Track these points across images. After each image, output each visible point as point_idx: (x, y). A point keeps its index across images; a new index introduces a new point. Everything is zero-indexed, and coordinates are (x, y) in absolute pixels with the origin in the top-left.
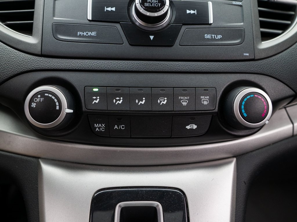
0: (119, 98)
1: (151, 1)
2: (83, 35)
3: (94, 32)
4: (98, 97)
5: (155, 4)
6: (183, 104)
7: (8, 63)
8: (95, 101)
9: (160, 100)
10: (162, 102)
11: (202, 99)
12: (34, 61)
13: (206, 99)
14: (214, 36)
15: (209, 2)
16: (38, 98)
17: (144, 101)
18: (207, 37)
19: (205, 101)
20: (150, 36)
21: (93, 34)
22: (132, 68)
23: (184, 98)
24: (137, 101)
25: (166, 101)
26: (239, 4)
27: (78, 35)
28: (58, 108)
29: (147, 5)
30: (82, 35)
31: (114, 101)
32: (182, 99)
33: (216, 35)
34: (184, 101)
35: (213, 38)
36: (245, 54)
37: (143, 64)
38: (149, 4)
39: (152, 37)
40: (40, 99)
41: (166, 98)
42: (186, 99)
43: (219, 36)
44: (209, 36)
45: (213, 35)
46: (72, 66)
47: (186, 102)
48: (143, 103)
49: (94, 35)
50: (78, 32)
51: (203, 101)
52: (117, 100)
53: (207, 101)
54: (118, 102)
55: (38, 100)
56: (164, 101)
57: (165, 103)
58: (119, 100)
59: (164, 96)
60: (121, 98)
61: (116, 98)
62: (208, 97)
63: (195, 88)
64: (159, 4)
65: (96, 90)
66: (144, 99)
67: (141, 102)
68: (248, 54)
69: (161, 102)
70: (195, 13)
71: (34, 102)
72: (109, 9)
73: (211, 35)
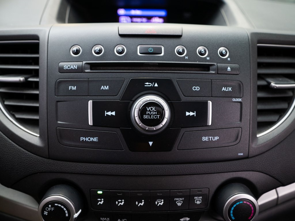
0: (121, 201)
1: (150, 113)
2: (86, 140)
3: (96, 138)
4: (102, 199)
5: (154, 116)
6: (178, 204)
7: (20, 164)
8: (100, 202)
9: (157, 202)
10: (160, 204)
11: (195, 199)
12: (43, 163)
13: (199, 199)
14: (212, 138)
15: (208, 101)
16: (49, 207)
17: (143, 203)
18: (204, 140)
19: (198, 201)
20: (149, 142)
21: (95, 139)
22: (132, 173)
23: (179, 199)
24: (137, 203)
25: (163, 202)
26: (239, 101)
27: (81, 140)
28: (67, 215)
29: (145, 117)
30: (84, 140)
31: (117, 203)
32: (177, 201)
33: (213, 137)
34: (179, 202)
35: (210, 140)
36: (239, 154)
37: (142, 169)
38: (148, 116)
39: (151, 143)
40: (51, 209)
41: (163, 200)
42: (181, 200)
43: (216, 137)
44: (206, 139)
45: (210, 137)
46: (77, 170)
47: (181, 202)
48: (142, 204)
49: (96, 141)
50: (81, 138)
51: (196, 201)
52: (119, 202)
53: (200, 200)
54: (120, 203)
55: (49, 209)
56: (161, 203)
57: (162, 204)
58: (121, 202)
59: (161, 198)
60: (123, 200)
61: (119, 201)
62: (201, 197)
63: (190, 189)
64: (158, 116)
65: (100, 192)
66: (143, 201)
67: (140, 204)
68: (242, 154)
69: (158, 203)
70: (194, 115)
71: (46, 211)
72: (109, 113)
73: (208, 137)
